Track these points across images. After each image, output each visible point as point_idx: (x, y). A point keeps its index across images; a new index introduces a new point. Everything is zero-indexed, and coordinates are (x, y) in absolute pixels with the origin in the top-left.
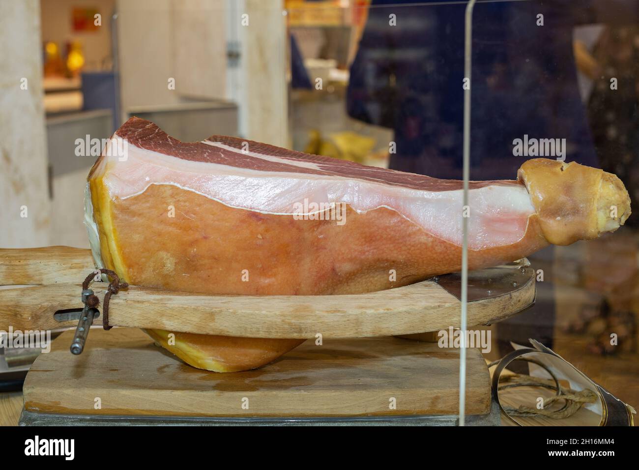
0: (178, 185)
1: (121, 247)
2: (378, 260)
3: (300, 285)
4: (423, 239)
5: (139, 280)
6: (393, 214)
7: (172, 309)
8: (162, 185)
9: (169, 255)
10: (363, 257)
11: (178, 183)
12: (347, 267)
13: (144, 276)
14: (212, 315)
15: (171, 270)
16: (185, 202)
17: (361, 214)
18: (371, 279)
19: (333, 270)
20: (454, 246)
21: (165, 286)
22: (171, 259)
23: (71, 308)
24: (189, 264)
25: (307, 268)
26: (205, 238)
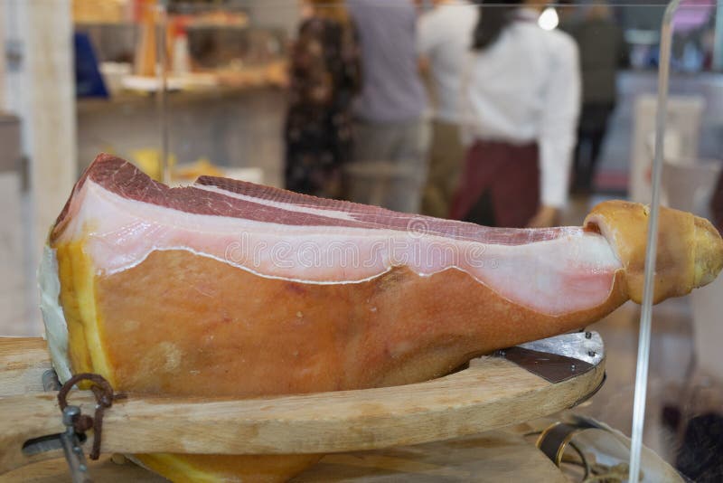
0: (192, 250)
1: (107, 340)
2: (442, 336)
3: (344, 373)
4: (499, 306)
5: (128, 383)
6: (463, 276)
7: (196, 424)
8: (170, 251)
9: (174, 346)
10: (424, 334)
11: (191, 247)
12: (403, 347)
13: (135, 378)
14: (254, 428)
15: (175, 366)
16: (199, 272)
17: (424, 278)
18: (429, 360)
19: (386, 351)
20: (533, 313)
21: (165, 389)
22: (177, 351)
23: (46, 434)
24: (200, 357)
25: (354, 352)
26: (227, 321)
